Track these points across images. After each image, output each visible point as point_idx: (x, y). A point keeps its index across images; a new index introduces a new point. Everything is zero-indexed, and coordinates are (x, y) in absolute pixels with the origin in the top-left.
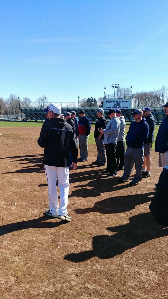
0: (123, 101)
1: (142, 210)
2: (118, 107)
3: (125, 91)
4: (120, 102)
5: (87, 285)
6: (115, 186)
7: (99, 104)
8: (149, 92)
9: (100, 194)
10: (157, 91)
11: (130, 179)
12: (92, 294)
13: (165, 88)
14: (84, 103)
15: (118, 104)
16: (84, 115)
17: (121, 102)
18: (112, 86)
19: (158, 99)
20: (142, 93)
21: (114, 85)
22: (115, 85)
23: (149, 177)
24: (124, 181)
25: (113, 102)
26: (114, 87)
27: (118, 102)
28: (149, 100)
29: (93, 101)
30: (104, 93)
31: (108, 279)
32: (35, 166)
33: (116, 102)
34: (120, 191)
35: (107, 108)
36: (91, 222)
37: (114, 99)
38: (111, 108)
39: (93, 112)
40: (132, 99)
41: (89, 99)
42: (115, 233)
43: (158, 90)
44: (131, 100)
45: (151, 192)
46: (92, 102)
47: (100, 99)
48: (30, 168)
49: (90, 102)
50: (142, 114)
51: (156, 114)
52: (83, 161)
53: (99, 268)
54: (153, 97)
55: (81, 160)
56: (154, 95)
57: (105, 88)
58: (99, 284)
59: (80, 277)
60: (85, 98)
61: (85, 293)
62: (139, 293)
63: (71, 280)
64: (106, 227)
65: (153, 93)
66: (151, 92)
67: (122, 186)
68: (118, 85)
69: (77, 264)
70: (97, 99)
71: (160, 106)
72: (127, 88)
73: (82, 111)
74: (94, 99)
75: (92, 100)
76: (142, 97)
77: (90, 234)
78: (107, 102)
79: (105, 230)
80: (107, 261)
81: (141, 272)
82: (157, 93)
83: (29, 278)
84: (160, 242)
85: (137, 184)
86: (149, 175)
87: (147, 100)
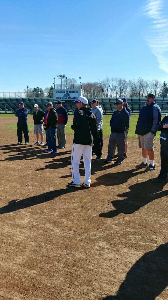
0: (72, 92)
1: (136, 181)
2: (68, 97)
3: (72, 82)
4: (69, 92)
5: (127, 230)
6: (103, 166)
7: (46, 94)
8: (94, 82)
9: (96, 172)
10: (101, 82)
11: (113, 160)
12: (134, 234)
13: (109, 79)
14: (30, 93)
15: (68, 94)
16: (62, 106)
17: (71, 92)
18: (59, 77)
19: (103, 90)
20: (88, 84)
21: (60, 75)
22: (62, 75)
23: (127, 158)
24: (108, 162)
25: (63, 92)
26: (61, 77)
27: (68, 93)
28: (94, 91)
29: (40, 91)
30: (54, 83)
31: (139, 225)
32: (19, 154)
33: (65, 92)
34: (110, 169)
35: (57, 98)
36: (102, 192)
37: (64, 90)
38: (62, 98)
39: (43, 102)
40: (82, 90)
41: (35, 89)
42: (125, 198)
43: (102, 80)
44: (80, 91)
45: (134, 168)
46: (38, 92)
47: (47, 89)
48: (15, 156)
49: (37, 92)
50: (123, 104)
51: (103, 104)
52: (62, 148)
53: (128, 219)
54: (98, 88)
55: (60, 147)
56: (98, 86)
57: (54, 79)
58: (135, 228)
59: (120, 226)
60: (31, 88)
61: (129, 234)
62: (165, 231)
63: (114, 228)
64: (116, 195)
65: (98, 84)
66: (96, 83)
67: (109, 166)
68: (65, 75)
69: (111, 218)
70: (43, 89)
71: (105, 97)
72: (73, 79)
73: (59, 101)
74: (40, 89)
75: (38, 90)
76: (88, 88)
77: (107, 200)
78: (57, 92)
79: (117, 197)
80: (131, 215)
81: (159, 219)
82: (102, 84)
83: (83, 231)
84: (161, 201)
85: (120, 164)
86: (126, 156)
87: (92, 90)
